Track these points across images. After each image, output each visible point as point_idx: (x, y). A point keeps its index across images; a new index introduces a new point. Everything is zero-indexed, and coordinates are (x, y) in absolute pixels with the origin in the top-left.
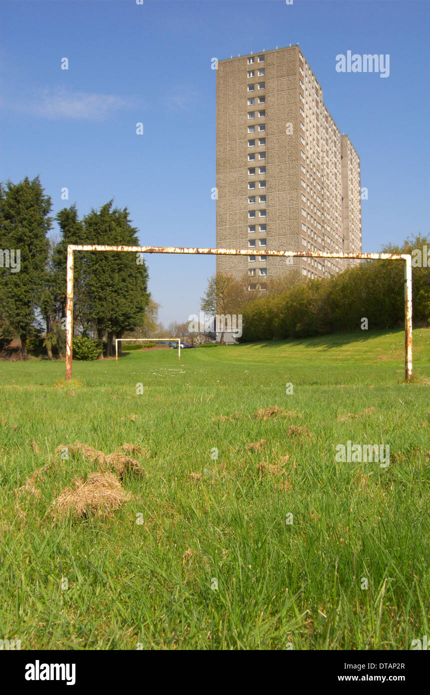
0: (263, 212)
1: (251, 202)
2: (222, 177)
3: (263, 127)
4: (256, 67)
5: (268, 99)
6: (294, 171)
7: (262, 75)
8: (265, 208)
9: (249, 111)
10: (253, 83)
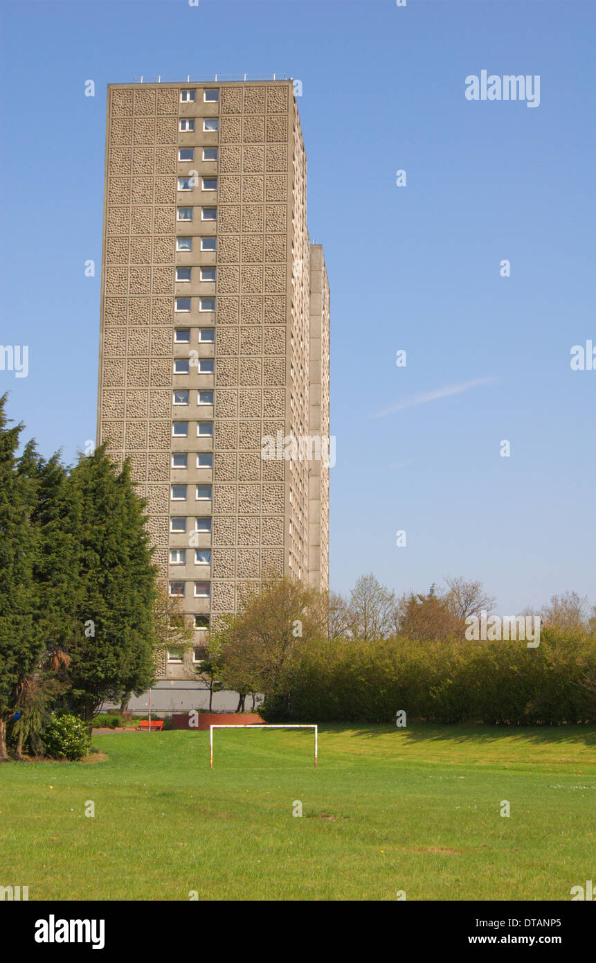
0: (206, 426)
1: (178, 400)
2: (114, 341)
3: (210, 241)
4: (197, 110)
5: (224, 184)
6: (277, 344)
7: (212, 130)
8: (210, 417)
9: (179, 203)
10: (192, 144)
